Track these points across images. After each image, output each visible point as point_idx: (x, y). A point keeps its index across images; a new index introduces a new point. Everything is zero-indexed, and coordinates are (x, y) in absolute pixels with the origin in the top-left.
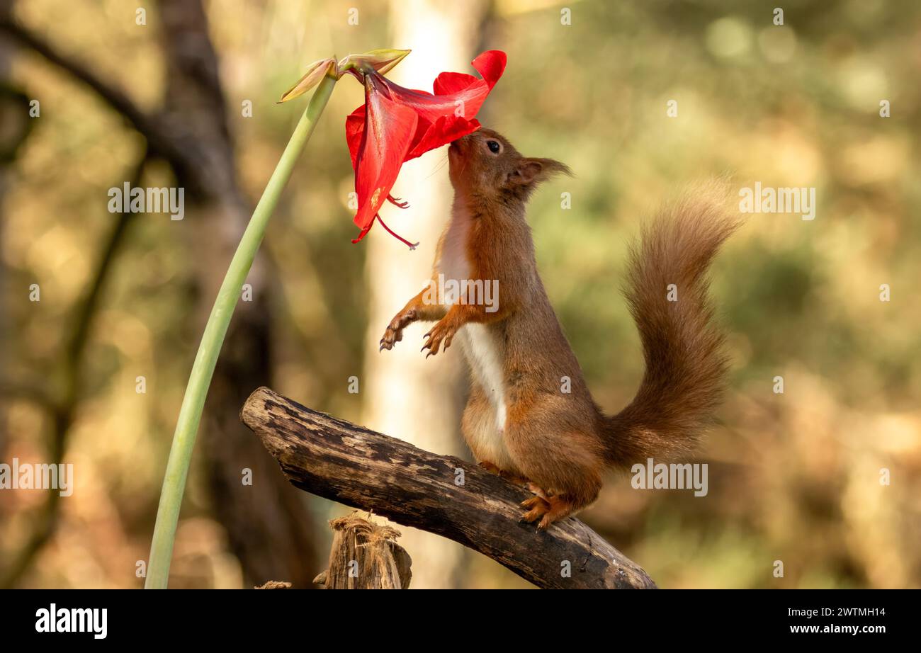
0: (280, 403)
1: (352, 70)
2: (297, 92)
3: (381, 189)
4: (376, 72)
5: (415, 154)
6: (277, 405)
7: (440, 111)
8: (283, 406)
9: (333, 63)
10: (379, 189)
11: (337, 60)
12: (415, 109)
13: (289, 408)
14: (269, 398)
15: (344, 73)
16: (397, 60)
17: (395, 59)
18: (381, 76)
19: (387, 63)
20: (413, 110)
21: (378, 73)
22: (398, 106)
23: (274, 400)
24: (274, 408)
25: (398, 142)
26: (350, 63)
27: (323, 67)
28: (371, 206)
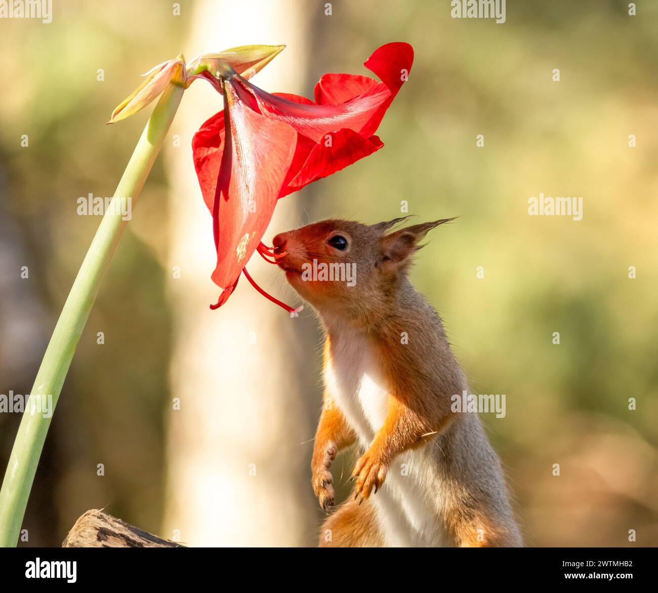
0: (117, 532)
1: (206, 74)
2: (133, 108)
3: (251, 234)
4: (238, 75)
5: (295, 185)
6: (114, 534)
7: (327, 126)
8: (122, 535)
9: (180, 64)
10: (247, 235)
11: (184, 62)
12: (294, 125)
13: (131, 538)
14: (103, 525)
15: (195, 78)
16: (267, 59)
17: (265, 58)
18: (245, 80)
19: (252, 64)
20: (290, 126)
21: (241, 78)
22: (271, 121)
23: (109, 527)
24: (111, 538)
25: (272, 171)
26: (202, 65)
27: (167, 71)
28: (236, 258)
